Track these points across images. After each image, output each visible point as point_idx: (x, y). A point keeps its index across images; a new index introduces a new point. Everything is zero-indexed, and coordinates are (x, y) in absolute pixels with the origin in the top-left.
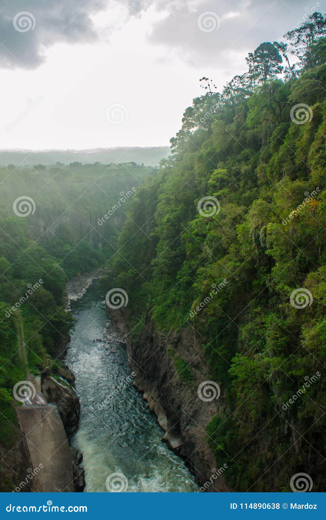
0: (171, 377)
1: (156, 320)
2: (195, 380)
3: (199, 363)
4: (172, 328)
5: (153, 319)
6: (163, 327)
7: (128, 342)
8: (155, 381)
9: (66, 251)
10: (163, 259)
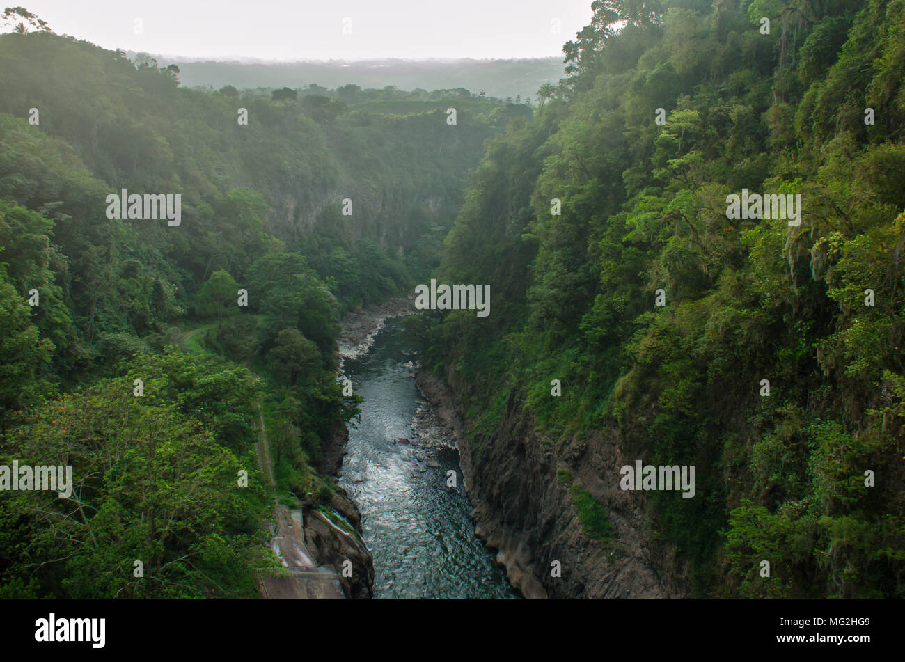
0: (564, 528)
1: (534, 410)
2: (616, 536)
3: (626, 504)
4: (568, 428)
5: (528, 409)
6: (549, 426)
7: (463, 448)
8: (524, 530)
9: (336, 261)
10: (552, 289)
